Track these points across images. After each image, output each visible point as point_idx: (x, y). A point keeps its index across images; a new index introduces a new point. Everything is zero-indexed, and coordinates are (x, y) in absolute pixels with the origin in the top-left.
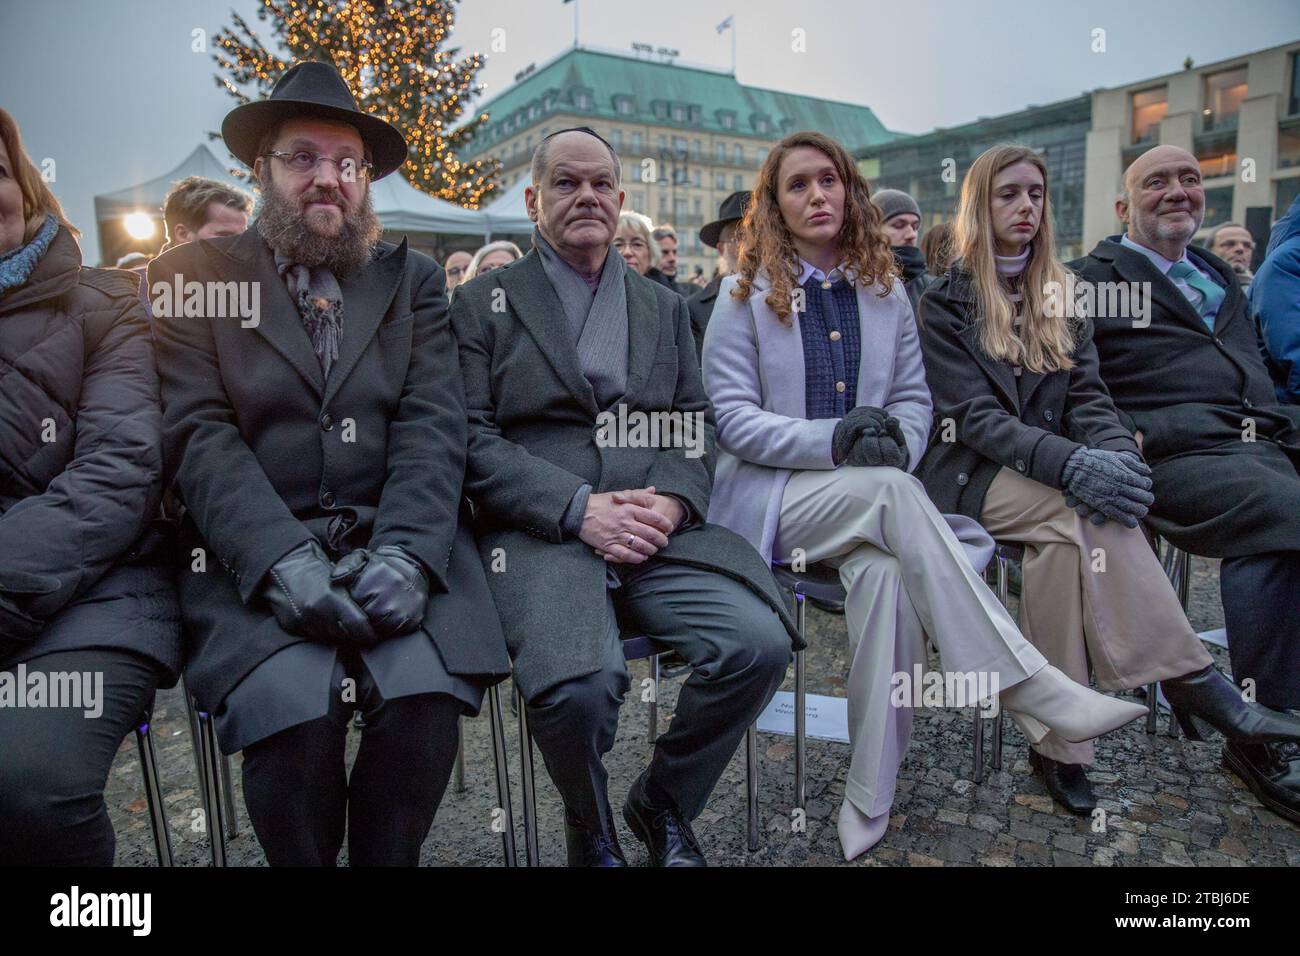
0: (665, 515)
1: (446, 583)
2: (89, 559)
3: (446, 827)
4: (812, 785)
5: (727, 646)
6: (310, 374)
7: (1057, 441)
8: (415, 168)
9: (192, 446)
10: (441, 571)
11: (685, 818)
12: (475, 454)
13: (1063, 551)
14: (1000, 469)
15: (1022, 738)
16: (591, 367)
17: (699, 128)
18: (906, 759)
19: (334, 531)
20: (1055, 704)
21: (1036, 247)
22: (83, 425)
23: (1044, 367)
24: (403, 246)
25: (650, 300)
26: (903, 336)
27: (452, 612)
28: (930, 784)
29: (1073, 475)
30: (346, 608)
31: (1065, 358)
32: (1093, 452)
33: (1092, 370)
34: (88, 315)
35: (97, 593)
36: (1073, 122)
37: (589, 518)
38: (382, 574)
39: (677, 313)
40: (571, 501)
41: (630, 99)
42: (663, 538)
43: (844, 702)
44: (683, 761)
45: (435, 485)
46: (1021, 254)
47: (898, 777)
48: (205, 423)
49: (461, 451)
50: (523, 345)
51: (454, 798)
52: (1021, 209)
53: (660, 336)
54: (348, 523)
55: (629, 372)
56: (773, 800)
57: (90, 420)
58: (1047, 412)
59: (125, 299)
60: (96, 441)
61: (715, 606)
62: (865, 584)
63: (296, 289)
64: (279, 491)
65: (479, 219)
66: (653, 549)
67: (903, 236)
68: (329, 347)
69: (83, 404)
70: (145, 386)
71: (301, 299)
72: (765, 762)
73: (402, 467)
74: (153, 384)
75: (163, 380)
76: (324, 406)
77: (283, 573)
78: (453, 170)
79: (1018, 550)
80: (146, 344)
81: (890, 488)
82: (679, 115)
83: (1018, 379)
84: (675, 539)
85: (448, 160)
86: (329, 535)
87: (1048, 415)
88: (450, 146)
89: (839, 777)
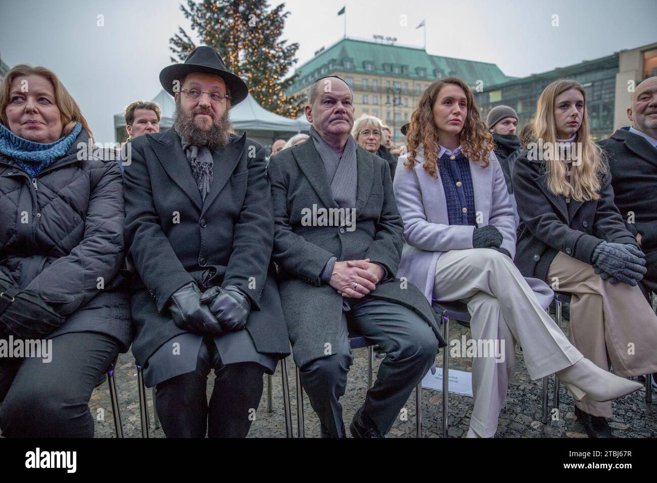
0: (374, 273)
1: (259, 305)
2: (88, 288)
3: (262, 430)
4: (452, 419)
5: (404, 343)
6: (195, 199)
7: (589, 238)
8: (264, 99)
9: (138, 234)
10: (257, 300)
11: (381, 433)
12: (278, 240)
13: (593, 298)
14: (557, 253)
15: (571, 400)
16: (337, 196)
17: (407, 77)
18: (505, 408)
19: (205, 277)
20: (588, 380)
21: (580, 134)
22: (88, 223)
23: (583, 198)
24: (244, 136)
25: (369, 162)
26: (496, 181)
27: (261, 320)
28: (517, 422)
29: (598, 256)
30: (207, 316)
31: (594, 193)
32: (610, 244)
33: (610, 200)
34: (92, 170)
35: (91, 305)
36: (608, 69)
37: (335, 274)
38: (226, 299)
39: (383, 170)
40: (326, 265)
41: (372, 63)
42: (373, 286)
43: (470, 374)
44: (382, 403)
45: (256, 256)
46: (571, 137)
47: (500, 417)
48: (144, 223)
49: (271, 238)
50: (303, 184)
51: (266, 415)
52: (572, 114)
53: (374, 181)
54: (212, 274)
55: (357, 198)
56: (432, 426)
57: (91, 221)
58: (584, 222)
59: (110, 163)
60: (93, 231)
61: (398, 322)
62: (481, 313)
63: (190, 157)
64: (178, 257)
65: (294, 123)
66: (367, 291)
67: (508, 130)
68: (205, 186)
69: (88, 213)
70: (117, 205)
71: (192, 162)
72: (428, 405)
73: (240, 246)
74: (121, 204)
75: (126, 201)
76: (202, 216)
77: (177, 298)
78: (283, 100)
79: (568, 297)
80: (120, 184)
81: (492, 262)
82: (397, 71)
83: (568, 205)
84: (379, 286)
85: (281, 94)
86: (202, 280)
87: (585, 224)
88: (282, 88)
89: (467, 415)
